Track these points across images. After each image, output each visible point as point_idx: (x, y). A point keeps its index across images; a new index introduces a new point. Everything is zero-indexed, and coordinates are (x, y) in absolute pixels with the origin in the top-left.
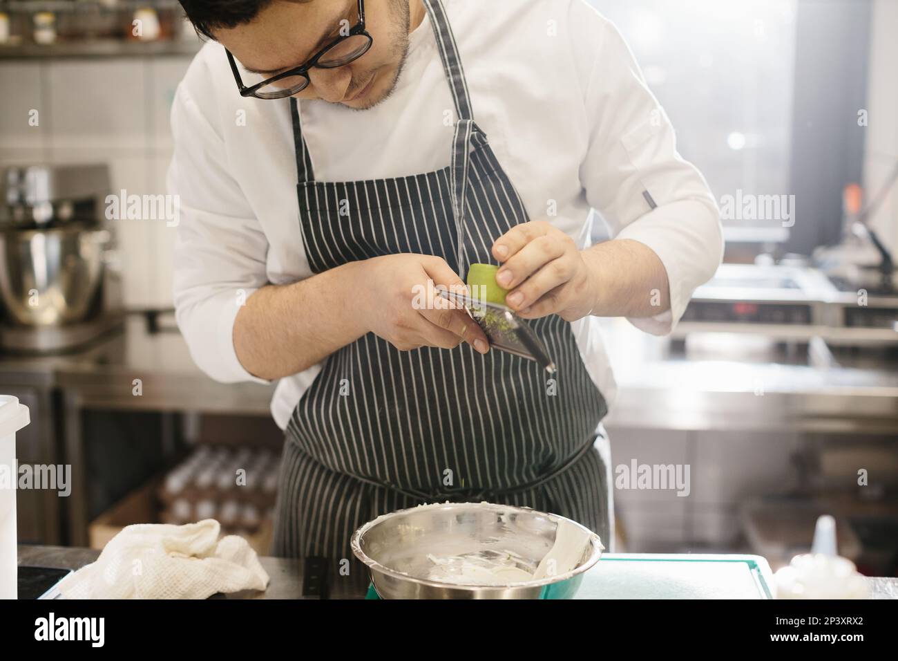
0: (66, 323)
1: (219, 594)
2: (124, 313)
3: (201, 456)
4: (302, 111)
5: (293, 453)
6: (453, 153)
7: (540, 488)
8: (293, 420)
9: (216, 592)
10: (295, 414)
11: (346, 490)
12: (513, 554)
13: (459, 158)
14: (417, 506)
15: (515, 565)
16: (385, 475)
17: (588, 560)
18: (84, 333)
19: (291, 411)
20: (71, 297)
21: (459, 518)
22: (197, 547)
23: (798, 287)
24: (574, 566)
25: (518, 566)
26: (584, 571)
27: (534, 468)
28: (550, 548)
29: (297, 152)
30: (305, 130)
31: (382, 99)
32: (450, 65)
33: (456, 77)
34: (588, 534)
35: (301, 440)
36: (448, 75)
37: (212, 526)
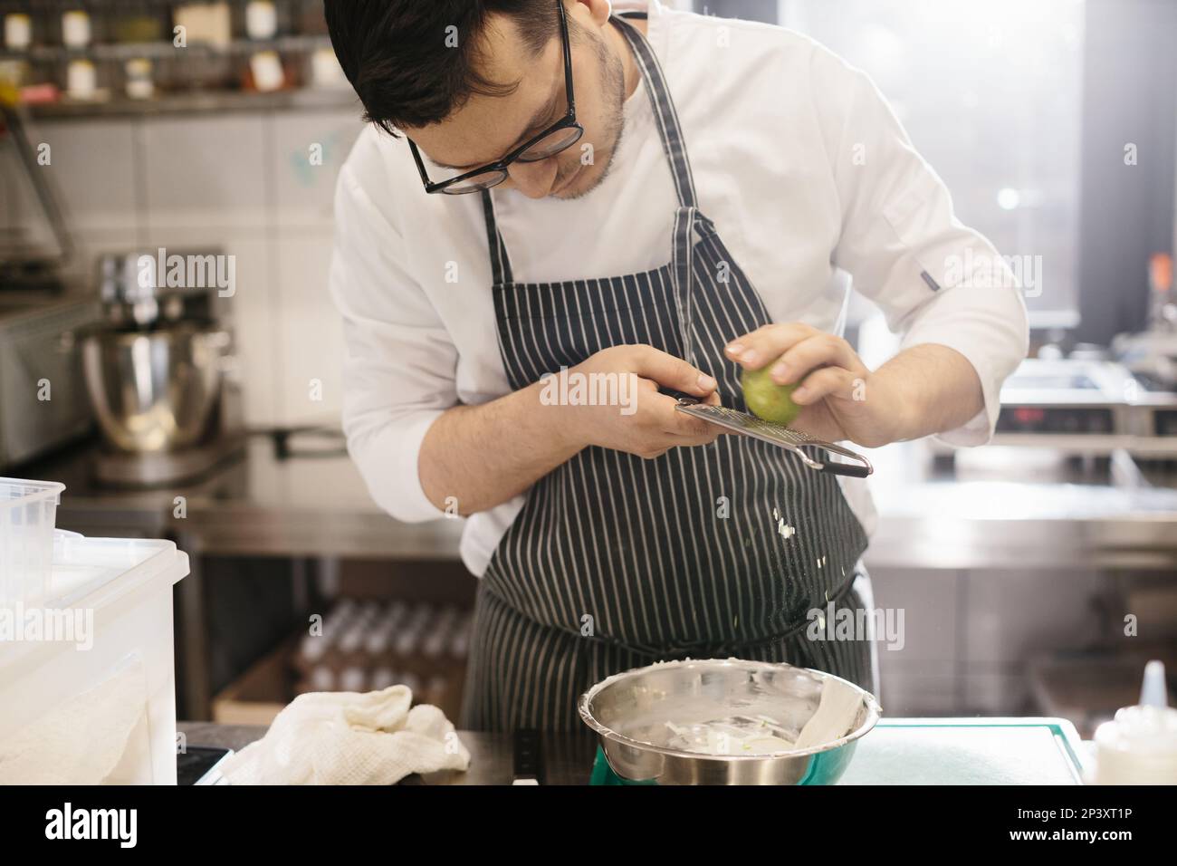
0: (177, 448)
1: (414, 776)
2: (247, 433)
3: (344, 612)
4: (496, 199)
5: (490, 605)
6: (673, 248)
7: (791, 640)
8: (492, 568)
9: (410, 773)
10: (494, 559)
11: (557, 647)
12: (769, 720)
13: (681, 254)
14: (651, 664)
15: (771, 733)
16: (607, 629)
17: (862, 725)
18: (199, 461)
19: (489, 556)
20: (182, 416)
21: (705, 679)
22: (386, 718)
23: (1095, 387)
24: (844, 733)
25: (775, 734)
26: (860, 737)
27: (784, 615)
28: (814, 712)
29: (491, 248)
30: (500, 222)
31: (592, 189)
32: (670, 140)
33: (678, 154)
34: (860, 694)
35: (501, 588)
36: (668, 153)
37: (401, 694)
